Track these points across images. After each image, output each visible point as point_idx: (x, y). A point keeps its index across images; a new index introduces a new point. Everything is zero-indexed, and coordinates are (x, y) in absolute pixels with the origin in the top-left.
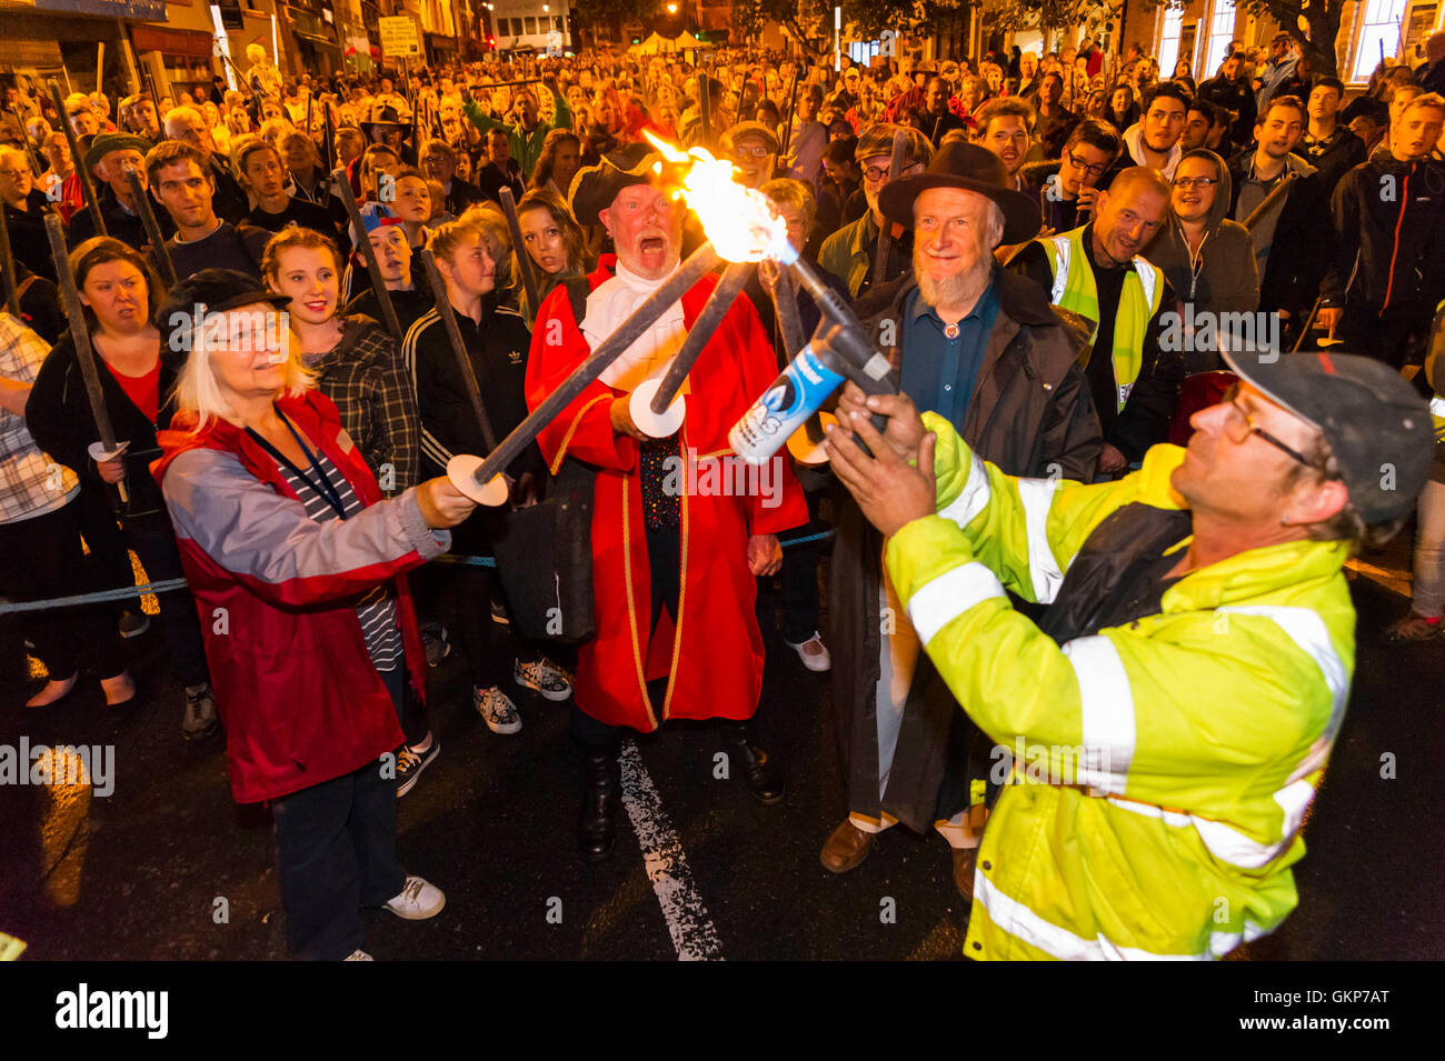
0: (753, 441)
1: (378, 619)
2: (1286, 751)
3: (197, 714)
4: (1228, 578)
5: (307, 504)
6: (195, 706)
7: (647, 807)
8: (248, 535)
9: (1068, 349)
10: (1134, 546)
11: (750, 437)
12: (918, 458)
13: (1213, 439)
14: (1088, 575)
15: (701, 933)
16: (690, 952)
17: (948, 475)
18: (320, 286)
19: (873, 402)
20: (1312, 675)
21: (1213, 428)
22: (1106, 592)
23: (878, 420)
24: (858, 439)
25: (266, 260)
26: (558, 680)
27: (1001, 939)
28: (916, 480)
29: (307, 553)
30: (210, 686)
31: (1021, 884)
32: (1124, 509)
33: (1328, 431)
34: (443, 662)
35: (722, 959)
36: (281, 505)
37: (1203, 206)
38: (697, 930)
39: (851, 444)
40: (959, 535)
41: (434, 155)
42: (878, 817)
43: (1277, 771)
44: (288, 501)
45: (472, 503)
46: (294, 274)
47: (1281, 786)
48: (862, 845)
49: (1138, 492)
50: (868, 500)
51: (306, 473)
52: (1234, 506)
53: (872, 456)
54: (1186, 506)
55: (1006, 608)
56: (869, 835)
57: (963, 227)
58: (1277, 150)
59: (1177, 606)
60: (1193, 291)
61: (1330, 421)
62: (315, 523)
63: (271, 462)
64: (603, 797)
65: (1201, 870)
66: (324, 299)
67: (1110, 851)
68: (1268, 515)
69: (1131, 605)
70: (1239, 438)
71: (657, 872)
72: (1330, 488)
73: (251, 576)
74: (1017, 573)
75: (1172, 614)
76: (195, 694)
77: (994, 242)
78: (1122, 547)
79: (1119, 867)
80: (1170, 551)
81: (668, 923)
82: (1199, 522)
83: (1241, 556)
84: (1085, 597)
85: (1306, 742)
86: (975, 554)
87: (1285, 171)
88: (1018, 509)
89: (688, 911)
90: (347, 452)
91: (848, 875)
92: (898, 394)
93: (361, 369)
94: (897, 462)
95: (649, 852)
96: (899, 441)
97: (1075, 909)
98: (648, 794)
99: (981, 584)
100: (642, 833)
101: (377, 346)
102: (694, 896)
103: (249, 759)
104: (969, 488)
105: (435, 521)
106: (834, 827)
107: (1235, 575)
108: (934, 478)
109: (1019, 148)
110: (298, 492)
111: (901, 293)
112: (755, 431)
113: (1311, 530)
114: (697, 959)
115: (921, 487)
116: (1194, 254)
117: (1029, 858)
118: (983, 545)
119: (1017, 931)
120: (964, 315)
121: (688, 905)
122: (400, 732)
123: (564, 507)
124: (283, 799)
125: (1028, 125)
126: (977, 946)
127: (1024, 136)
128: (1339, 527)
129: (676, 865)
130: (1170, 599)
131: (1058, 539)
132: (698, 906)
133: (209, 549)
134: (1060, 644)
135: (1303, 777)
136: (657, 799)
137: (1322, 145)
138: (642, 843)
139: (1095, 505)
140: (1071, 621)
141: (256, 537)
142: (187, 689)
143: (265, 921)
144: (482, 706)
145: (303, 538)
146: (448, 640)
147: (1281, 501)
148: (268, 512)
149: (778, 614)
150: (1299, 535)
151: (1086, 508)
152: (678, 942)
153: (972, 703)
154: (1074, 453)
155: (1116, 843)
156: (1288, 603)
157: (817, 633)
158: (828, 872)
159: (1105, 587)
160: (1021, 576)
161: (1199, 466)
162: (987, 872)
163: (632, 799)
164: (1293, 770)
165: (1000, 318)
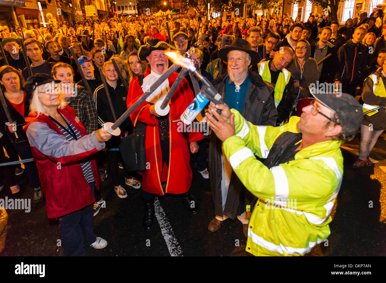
0: (187, 118)
1: (87, 167)
2: (327, 194)
3: (38, 196)
4: (311, 150)
5: (66, 136)
6: (37, 193)
7: (162, 216)
8: (50, 145)
9: (268, 92)
10: (287, 143)
11: (186, 117)
12: (230, 121)
13: (307, 114)
14: (276, 150)
15: (177, 249)
16: (174, 254)
17: (238, 125)
18: (68, 78)
19: (217, 106)
20: (333, 175)
21: (307, 111)
22: (280, 155)
23: (219, 111)
24: (214, 116)
25: (53, 71)
26: (137, 183)
27: (255, 246)
28: (230, 126)
29: (66, 150)
30: (41, 188)
31: (260, 231)
32: (284, 133)
33: (337, 112)
34: (106, 179)
35: (183, 256)
36: (59, 137)
37: (303, 54)
38: (176, 248)
39: (212, 118)
40: (241, 140)
41: (98, 43)
42: (222, 217)
43: (324, 200)
44: (61, 136)
45: (111, 135)
46: (61, 75)
47: (326, 203)
48: (219, 224)
49: (288, 129)
50: (217, 132)
51: (66, 128)
52: (313, 132)
53: (218, 121)
54: (300, 132)
55: (255, 159)
56: (221, 221)
57: (240, 60)
58: (325, 41)
59: (299, 158)
60: (301, 77)
61: (338, 110)
62: (69, 142)
63: (56, 125)
64: (150, 214)
65: (306, 226)
66: (69, 81)
67: (283, 222)
68: (321, 134)
69: (287, 158)
70: (314, 114)
71: (165, 234)
72: (338, 127)
73: (51, 156)
74: (257, 151)
75: (297, 160)
76: (37, 190)
77: (248, 65)
78: (284, 143)
79: (285, 226)
80: (296, 144)
81: (168, 247)
82: (304, 136)
83: (315, 144)
84: (275, 156)
85: (331, 192)
86: (246, 146)
87: (326, 46)
88: (257, 134)
89: (173, 243)
90: (78, 123)
91: (216, 232)
92: (223, 104)
93: (81, 101)
94: (224, 122)
95: (163, 228)
96: (224, 116)
97: (274, 237)
98: (162, 213)
99: (248, 153)
100: (160, 223)
101: (85, 94)
102: (175, 239)
103: (52, 206)
104: (244, 128)
105: (101, 140)
106: (212, 219)
107: (314, 149)
108: (234, 126)
109: (258, 40)
110: (64, 133)
111: (225, 78)
112: (187, 116)
113: (333, 138)
114: (176, 256)
115: (231, 128)
116: (301, 67)
117: (262, 225)
118: (248, 143)
119: (259, 244)
120: (241, 84)
121: (173, 242)
122: (94, 198)
123: (138, 135)
124: (62, 217)
125: (260, 34)
126: (249, 249)
127: (259, 37)
128: (339, 137)
129: (170, 231)
130: (297, 156)
131: (268, 141)
132: (176, 242)
133: (39, 149)
134: (269, 168)
135: (331, 201)
136: (164, 214)
137: (334, 39)
138: (161, 226)
139: (277, 132)
140: (271, 162)
141: (52, 146)
142: (35, 189)
143: (58, 251)
144: (117, 191)
145: (65, 145)
146: (106, 173)
147: (325, 130)
148: (56, 139)
149: (196, 164)
150: (329, 139)
151: (275, 133)
152: (171, 252)
153: (246, 184)
154: (271, 119)
155: (284, 219)
156: (326, 157)
157: (206, 168)
158: (210, 231)
159: (280, 153)
160: (258, 151)
161: (303, 122)
162: (251, 229)
163: (158, 214)
164: (329, 199)
165: (250, 84)
